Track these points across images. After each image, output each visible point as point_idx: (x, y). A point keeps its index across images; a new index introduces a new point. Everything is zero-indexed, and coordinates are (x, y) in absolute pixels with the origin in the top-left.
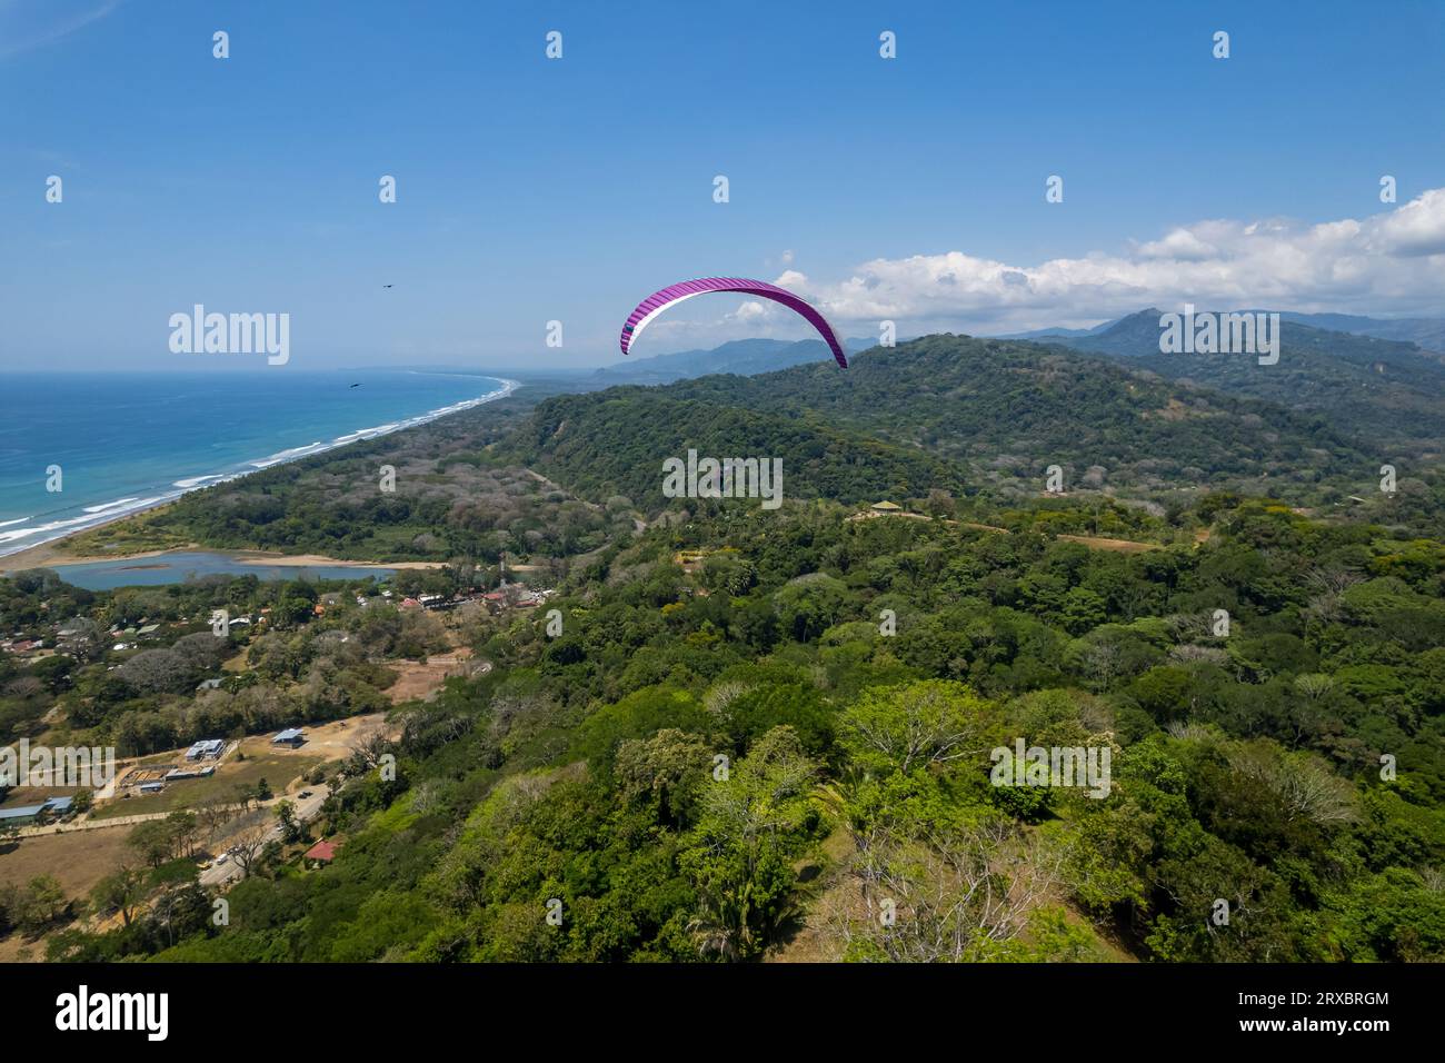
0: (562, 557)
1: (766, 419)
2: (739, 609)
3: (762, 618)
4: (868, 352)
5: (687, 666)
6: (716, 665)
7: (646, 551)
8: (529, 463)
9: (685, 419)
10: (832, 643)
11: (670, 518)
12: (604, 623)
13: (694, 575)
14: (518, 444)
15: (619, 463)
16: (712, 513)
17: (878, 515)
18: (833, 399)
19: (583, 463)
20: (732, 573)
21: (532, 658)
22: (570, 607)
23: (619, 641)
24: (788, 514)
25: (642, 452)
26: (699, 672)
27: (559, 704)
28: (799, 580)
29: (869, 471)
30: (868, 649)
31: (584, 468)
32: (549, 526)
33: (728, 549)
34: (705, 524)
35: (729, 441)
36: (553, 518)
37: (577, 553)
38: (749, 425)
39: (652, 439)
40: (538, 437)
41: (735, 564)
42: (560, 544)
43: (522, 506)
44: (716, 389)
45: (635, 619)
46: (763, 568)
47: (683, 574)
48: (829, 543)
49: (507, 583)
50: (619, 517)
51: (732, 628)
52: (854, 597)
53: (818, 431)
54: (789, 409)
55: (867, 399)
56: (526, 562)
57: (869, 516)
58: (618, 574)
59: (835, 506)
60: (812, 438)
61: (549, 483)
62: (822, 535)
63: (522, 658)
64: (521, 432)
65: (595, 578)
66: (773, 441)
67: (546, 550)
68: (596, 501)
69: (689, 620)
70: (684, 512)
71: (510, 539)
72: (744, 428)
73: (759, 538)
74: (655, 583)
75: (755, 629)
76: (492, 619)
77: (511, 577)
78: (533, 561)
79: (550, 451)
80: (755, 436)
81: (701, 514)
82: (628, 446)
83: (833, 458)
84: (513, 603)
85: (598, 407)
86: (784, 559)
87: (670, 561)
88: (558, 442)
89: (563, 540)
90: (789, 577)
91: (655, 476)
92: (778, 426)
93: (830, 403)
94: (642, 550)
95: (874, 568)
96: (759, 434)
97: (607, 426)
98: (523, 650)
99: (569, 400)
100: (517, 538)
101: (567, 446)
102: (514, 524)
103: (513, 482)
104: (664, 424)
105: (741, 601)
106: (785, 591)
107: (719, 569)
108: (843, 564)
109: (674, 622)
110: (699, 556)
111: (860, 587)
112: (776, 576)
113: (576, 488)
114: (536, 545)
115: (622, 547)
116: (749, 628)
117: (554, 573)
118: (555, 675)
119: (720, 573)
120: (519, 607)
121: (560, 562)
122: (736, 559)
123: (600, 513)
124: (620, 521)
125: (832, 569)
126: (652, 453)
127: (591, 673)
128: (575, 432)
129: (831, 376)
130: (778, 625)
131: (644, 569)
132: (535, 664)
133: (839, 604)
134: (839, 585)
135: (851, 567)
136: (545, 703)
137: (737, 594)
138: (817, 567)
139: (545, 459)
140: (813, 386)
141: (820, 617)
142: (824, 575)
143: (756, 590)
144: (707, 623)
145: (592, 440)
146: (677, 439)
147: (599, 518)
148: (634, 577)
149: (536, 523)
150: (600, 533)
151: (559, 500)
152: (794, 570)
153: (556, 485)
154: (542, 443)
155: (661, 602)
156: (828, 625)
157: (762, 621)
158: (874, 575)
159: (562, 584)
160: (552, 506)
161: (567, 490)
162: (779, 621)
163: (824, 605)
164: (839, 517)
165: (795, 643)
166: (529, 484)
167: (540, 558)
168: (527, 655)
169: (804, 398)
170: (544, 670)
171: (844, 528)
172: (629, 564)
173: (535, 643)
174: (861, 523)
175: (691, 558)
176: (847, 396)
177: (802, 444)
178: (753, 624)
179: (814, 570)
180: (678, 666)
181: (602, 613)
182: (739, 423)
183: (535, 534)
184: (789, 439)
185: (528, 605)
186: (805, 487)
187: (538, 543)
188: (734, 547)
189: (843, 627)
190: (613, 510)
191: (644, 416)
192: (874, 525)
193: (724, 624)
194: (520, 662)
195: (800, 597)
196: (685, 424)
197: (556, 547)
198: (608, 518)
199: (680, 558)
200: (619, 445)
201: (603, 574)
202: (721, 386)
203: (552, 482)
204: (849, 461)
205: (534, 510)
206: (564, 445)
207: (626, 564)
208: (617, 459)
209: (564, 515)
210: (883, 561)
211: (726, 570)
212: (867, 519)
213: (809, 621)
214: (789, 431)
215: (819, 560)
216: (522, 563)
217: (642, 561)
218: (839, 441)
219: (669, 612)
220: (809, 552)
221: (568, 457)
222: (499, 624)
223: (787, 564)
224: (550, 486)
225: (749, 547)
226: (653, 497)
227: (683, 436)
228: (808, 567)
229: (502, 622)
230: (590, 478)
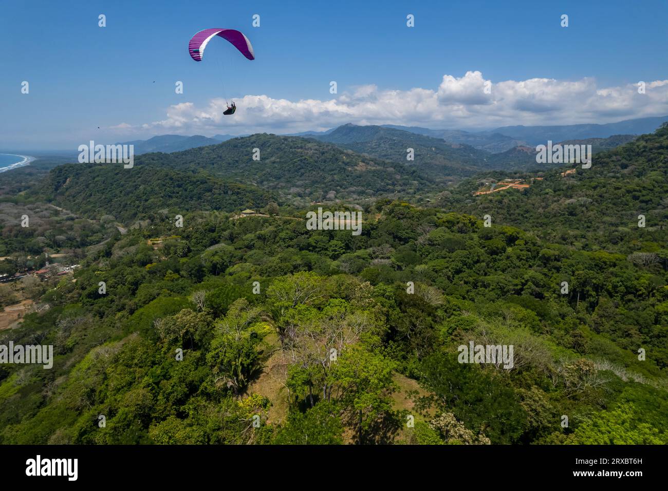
0: (79, 248)
1: (182, 174)
2: (184, 264)
3: (196, 266)
4: (228, 142)
5: (168, 290)
6: (182, 288)
7: (131, 240)
8: (50, 201)
9: (139, 175)
10: (231, 274)
11: (142, 224)
12: (115, 276)
13: (160, 250)
14: (42, 191)
15: (105, 198)
16: (163, 220)
17: (245, 216)
18: (213, 164)
19: (84, 199)
20: (178, 247)
21: (76, 299)
22: (94, 271)
23: (124, 285)
24: (202, 218)
25: (117, 192)
26: (174, 292)
27: (97, 318)
28: (212, 248)
29: (235, 197)
30: (248, 274)
31: (85, 202)
32: (69, 233)
33: (174, 236)
34: (160, 226)
35: (164, 185)
36: (71, 228)
37: (87, 246)
38: (174, 177)
39: (122, 186)
40: (54, 187)
41: (179, 243)
42: (77, 241)
43: (50, 223)
44: (153, 160)
45: (132, 273)
46: (193, 244)
47: (153, 250)
48: (224, 230)
49: (50, 264)
50: (109, 226)
51: (182, 273)
52: (239, 253)
53: (208, 179)
54: (192, 169)
55: (229, 164)
56: (58, 252)
57: (241, 216)
58: (117, 253)
59: (224, 214)
60: (206, 182)
61: (64, 211)
62: (220, 227)
63: (69, 299)
64: (43, 184)
65: (103, 256)
66: (187, 184)
67: (69, 245)
68: (94, 218)
69: (160, 271)
70: (148, 221)
71: (46, 241)
72: (171, 179)
73: (189, 230)
74: (139, 256)
75: (193, 272)
76: (43, 283)
77: (51, 261)
78: (63, 251)
79: (62, 194)
80: (177, 183)
81: (157, 221)
82: (109, 190)
83: (217, 191)
84: (55, 273)
85: (89, 170)
86: (203, 239)
87: (146, 244)
88: (67, 189)
89: (79, 240)
90: (206, 247)
91: (126, 204)
92: (189, 177)
93: (212, 166)
94: (128, 240)
95: (246, 240)
96: (179, 181)
97: (96, 179)
98: (69, 295)
99: (70, 167)
100: (51, 240)
101: (72, 191)
102: (47, 233)
103: (42, 211)
104: (128, 178)
105: (184, 260)
106: (206, 253)
107: (172, 246)
108: (232, 239)
109: (152, 272)
110: (160, 241)
111: (240, 249)
112: (199, 247)
113: (81, 213)
114: (62, 243)
115: (117, 240)
116: (190, 271)
117: (76, 256)
118: (92, 305)
119: (172, 248)
120: (59, 275)
121: (79, 251)
122: (179, 241)
123: (98, 225)
124: (110, 228)
125: (226, 241)
126: (123, 193)
127: (112, 301)
128: (77, 183)
129: (211, 153)
130: (204, 269)
131: (133, 249)
132: (77, 301)
133: (232, 257)
134: (231, 248)
135: (235, 240)
136: (90, 318)
137: (182, 257)
138: (219, 241)
139: (60, 198)
140: (202, 158)
141: (223, 264)
142: (223, 244)
143: (191, 254)
144: (170, 271)
145: (87, 187)
146: (136, 185)
147: (98, 227)
148: (128, 253)
149: (61, 232)
150: (100, 235)
151: (72, 219)
152: (208, 244)
153: (68, 212)
154: (56, 189)
155: (144, 264)
156: (227, 267)
157: (196, 268)
158: (246, 243)
159: (84, 261)
160: (69, 223)
161: (76, 214)
162: (205, 267)
163: (225, 258)
164: (227, 218)
165: (213, 276)
166: (52, 212)
167: (67, 249)
168: (72, 297)
169: (199, 164)
170: (84, 303)
171: (230, 223)
172: (123, 248)
173: (76, 291)
174: (238, 220)
175: (156, 242)
176: (220, 163)
177: (201, 185)
178: (192, 270)
179: (217, 242)
180: (164, 290)
181: (113, 272)
182: (169, 176)
183: (62, 237)
184: (195, 183)
185: (63, 274)
186: (204, 206)
187: (64, 241)
188: (177, 235)
189: (236, 266)
190: (105, 222)
191: (117, 174)
192: (244, 220)
193: (177, 271)
194: (69, 301)
195: (213, 255)
196: (139, 177)
197: (75, 243)
198: (102, 226)
199: (150, 242)
200: (104, 189)
201: (108, 254)
202: (156, 158)
203: (67, 210)
204: (225, 193)
205: (58, 225)
206: (70, 190)
207: (121, 248)
208: (104, 197)
209: (77, 226)
210: (250, 236)
211: (175, 246)
212: (240, 218)
213: (218, 266)
214: (195, 180)
215: (219, 238)
216: (55, 253)
217: (130, 246)
218: (219, 183)
219: (150, 268)
220: (214, 235)
221: (74, 197)
222: (47, 285)
223: (204, 241)
224: (65, 213)
225: (185, 235)
226: (126, 215)
227: (139, 183)
228: (214, 242)
229: (49, 284)
230: (89, 207)
